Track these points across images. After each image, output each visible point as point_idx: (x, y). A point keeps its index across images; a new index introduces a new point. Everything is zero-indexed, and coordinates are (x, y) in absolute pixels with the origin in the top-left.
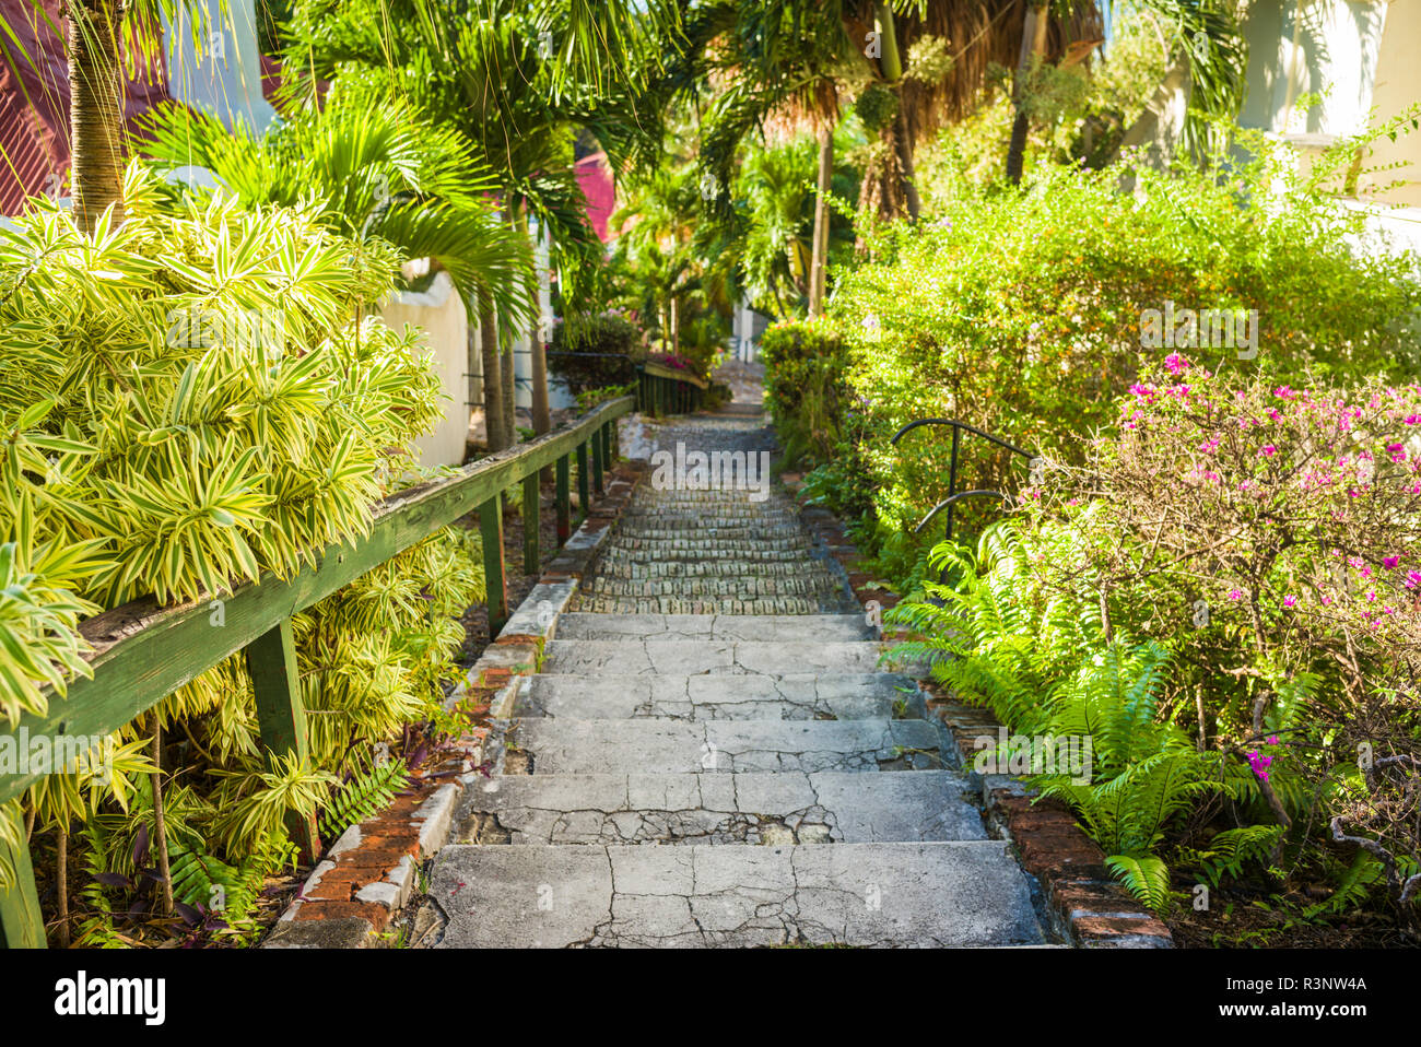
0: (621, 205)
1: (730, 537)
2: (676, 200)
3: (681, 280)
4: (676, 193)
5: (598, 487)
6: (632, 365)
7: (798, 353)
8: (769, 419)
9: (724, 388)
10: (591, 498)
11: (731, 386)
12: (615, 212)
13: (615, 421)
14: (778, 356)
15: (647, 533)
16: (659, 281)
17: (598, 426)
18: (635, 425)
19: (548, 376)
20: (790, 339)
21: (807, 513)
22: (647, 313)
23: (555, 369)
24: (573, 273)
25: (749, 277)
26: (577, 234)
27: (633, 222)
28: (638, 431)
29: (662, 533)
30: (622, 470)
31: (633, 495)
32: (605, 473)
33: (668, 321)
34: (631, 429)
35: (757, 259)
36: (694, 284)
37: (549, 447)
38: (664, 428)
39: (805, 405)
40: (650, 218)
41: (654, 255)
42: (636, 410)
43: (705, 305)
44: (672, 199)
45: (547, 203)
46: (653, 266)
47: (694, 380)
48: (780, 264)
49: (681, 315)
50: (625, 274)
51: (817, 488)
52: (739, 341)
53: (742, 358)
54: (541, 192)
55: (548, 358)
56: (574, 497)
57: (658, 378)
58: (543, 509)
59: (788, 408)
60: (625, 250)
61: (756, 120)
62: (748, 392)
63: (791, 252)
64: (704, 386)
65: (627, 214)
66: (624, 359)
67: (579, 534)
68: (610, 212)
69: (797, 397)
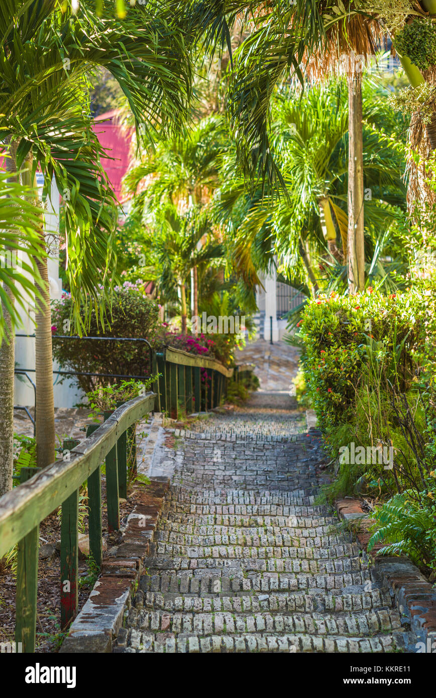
0: (135, 164)
1: (287, 610)
2: (193, 157)
3: (201, 246)
4: (193, 150)
5: (113, 525)
6: (151, 351)
7: (346, 337)
8: (313, 420)
9: (248, 374)
10: (103, 541)
11: (256, 372)
12: (129, 171)
13: (131, 430)
14: (323, 341)
15: (178, 601)
16: (177, 248)
17: (114, 442)
18: (155, 429)
19: (54, 365)
20: (335, 318)
21: (383, 569)
22: (164, 286)
23: (62, 356)
24: (83, 239)
25: (278, 243)
26: (89, 189)
27: (149, 181)
28: (158, 437)
29: (197, 602)
30: (141, 495)
31: (156, 535)
32: (121, 500)
33: (188, 295)
34: (151, 436)
35: (286, 221)
36: (215, 251)
37: (52, 489)
38: (189, 433)
39: (360, 405)
40: (167, 177)
41: (171, 218)
42: (156, 410)
43: (227, 276)
44: (190, 157)
45: (56, 153)
46: (170, 230)
47: (218, 367)
48: (312, 226)
49: (201, 288)
50: (140, 239)
51: (394, 530)
52: (263, 317)
53: (267, 337)
54: (49, 140)
55: (55, 342)
56: (83, 541)
57: (180, 366)
58: (44, 559)
59: (339, 408)
60: (140, 212)
61: (291, 60)
62: (275, 379)
63: (324, 213)
64: (229, 374)
65: (144, 172)
66: (141, 344)
67: (89, 607)
68: (123, 172)
69: (349, 395)
